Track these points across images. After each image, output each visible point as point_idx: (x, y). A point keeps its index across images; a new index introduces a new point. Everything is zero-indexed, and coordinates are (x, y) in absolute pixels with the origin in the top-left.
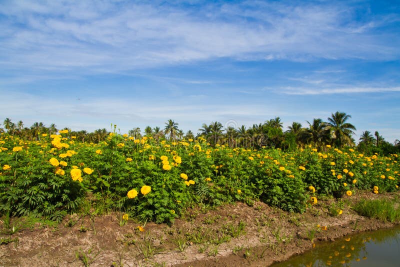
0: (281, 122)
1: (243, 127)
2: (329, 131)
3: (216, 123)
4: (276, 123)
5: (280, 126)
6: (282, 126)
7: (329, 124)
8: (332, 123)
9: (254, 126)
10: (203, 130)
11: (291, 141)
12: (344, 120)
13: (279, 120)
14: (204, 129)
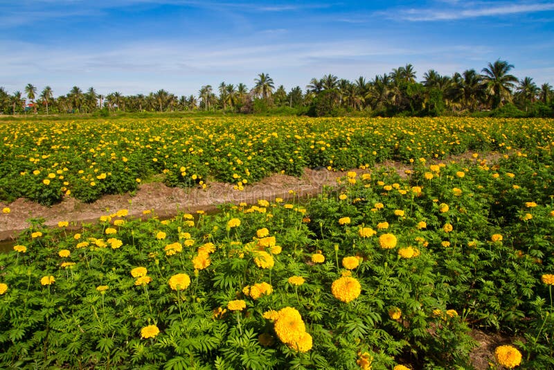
0: (413, 71)
1: (361, 79)
2: (485, 86)
3: (330, 77)
4: (406, 73)
5: (412, 76)
6: (415, 77)
7: (486, 76)
8: (489, 76)
9: (377, 78)
10: (313, 87)
11: (437, 99)
12: (505, 72)
13: (411, 68)
14: (313, 85)
